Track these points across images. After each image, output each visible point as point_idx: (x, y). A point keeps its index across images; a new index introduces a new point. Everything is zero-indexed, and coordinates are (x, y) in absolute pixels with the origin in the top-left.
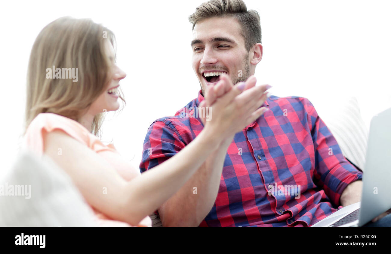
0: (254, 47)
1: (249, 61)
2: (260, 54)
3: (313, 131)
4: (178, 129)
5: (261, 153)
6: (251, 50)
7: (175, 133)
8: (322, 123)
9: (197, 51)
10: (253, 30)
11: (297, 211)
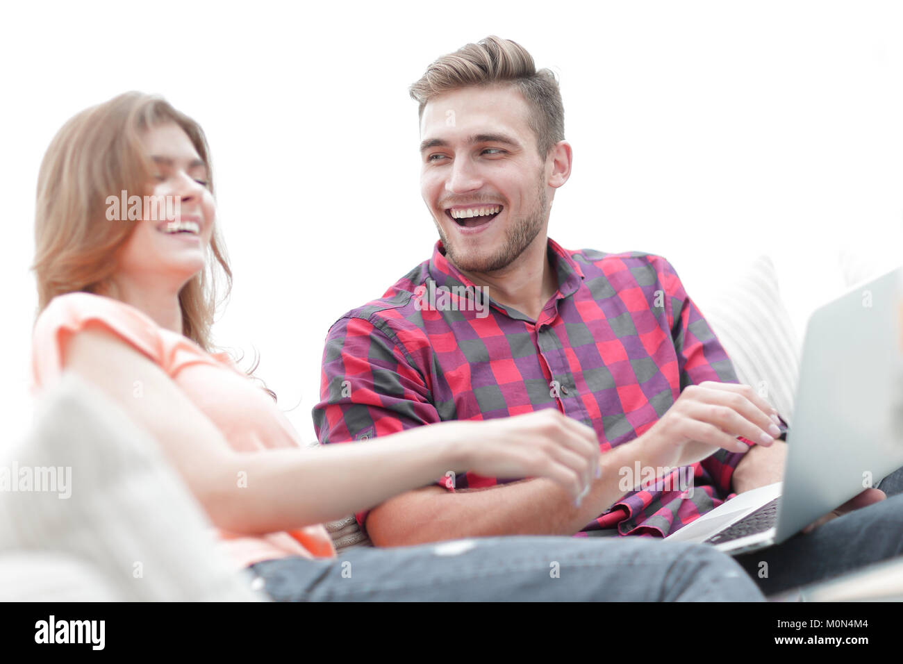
0: (555, 150)
1: (546, 181)
2: (567, 165)
3: (676, 331)
4: (403, 339)
5: (567, 381)
6: (548, 158)
7: (396, 347)
8: (697, 314)
9: (433, 162)
10: (552, 115)
11: (639, 504)
